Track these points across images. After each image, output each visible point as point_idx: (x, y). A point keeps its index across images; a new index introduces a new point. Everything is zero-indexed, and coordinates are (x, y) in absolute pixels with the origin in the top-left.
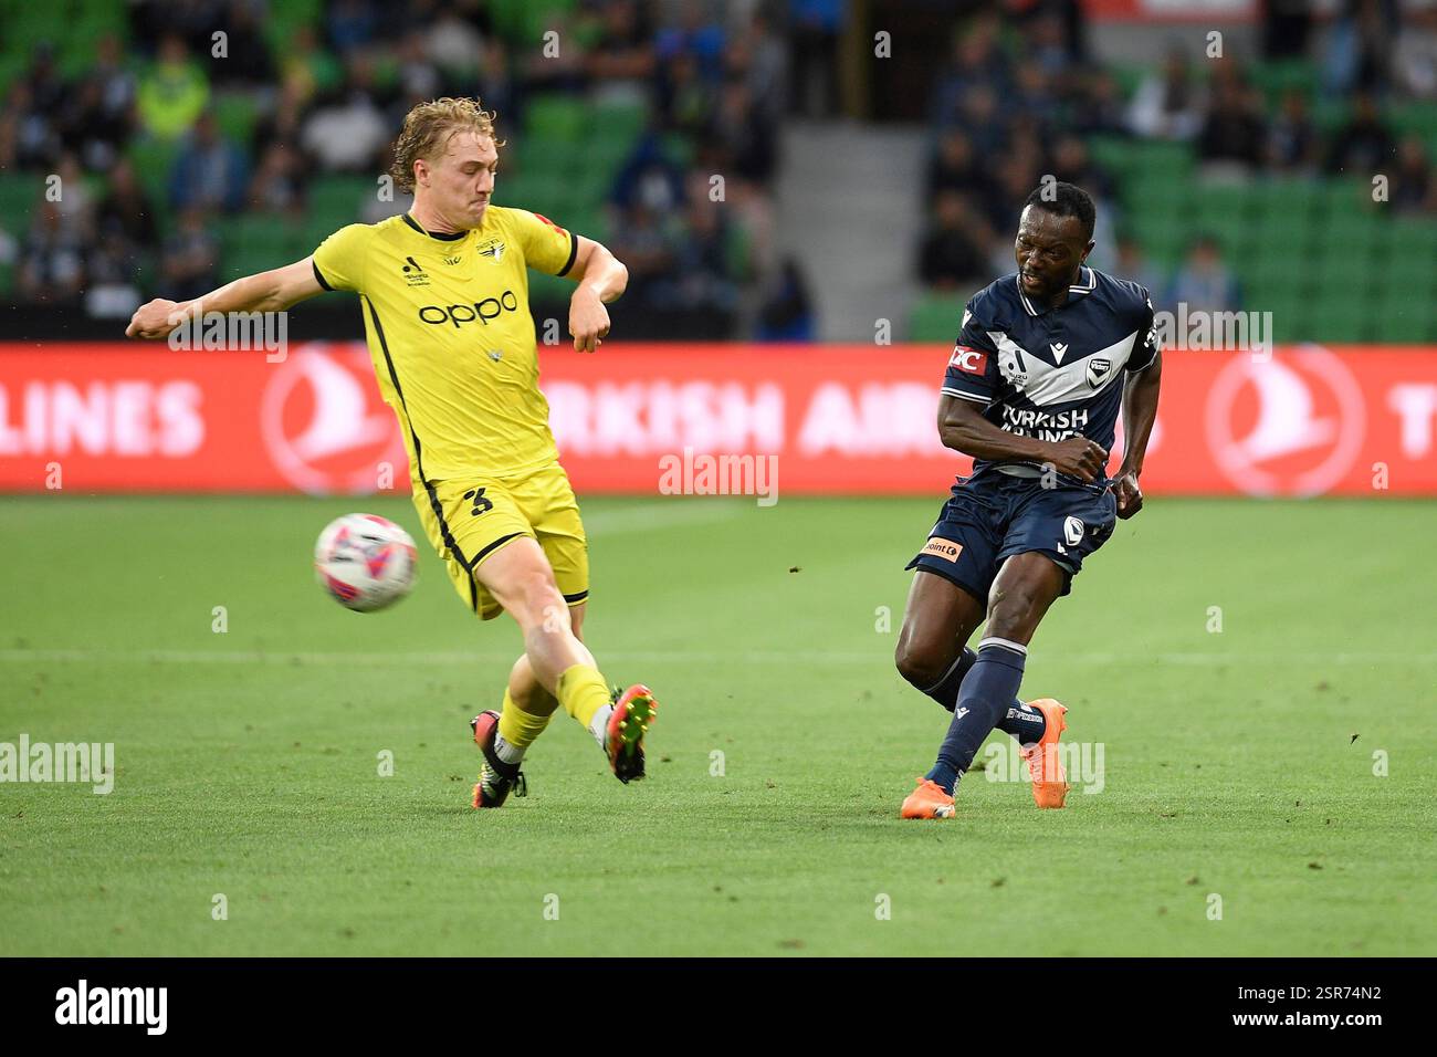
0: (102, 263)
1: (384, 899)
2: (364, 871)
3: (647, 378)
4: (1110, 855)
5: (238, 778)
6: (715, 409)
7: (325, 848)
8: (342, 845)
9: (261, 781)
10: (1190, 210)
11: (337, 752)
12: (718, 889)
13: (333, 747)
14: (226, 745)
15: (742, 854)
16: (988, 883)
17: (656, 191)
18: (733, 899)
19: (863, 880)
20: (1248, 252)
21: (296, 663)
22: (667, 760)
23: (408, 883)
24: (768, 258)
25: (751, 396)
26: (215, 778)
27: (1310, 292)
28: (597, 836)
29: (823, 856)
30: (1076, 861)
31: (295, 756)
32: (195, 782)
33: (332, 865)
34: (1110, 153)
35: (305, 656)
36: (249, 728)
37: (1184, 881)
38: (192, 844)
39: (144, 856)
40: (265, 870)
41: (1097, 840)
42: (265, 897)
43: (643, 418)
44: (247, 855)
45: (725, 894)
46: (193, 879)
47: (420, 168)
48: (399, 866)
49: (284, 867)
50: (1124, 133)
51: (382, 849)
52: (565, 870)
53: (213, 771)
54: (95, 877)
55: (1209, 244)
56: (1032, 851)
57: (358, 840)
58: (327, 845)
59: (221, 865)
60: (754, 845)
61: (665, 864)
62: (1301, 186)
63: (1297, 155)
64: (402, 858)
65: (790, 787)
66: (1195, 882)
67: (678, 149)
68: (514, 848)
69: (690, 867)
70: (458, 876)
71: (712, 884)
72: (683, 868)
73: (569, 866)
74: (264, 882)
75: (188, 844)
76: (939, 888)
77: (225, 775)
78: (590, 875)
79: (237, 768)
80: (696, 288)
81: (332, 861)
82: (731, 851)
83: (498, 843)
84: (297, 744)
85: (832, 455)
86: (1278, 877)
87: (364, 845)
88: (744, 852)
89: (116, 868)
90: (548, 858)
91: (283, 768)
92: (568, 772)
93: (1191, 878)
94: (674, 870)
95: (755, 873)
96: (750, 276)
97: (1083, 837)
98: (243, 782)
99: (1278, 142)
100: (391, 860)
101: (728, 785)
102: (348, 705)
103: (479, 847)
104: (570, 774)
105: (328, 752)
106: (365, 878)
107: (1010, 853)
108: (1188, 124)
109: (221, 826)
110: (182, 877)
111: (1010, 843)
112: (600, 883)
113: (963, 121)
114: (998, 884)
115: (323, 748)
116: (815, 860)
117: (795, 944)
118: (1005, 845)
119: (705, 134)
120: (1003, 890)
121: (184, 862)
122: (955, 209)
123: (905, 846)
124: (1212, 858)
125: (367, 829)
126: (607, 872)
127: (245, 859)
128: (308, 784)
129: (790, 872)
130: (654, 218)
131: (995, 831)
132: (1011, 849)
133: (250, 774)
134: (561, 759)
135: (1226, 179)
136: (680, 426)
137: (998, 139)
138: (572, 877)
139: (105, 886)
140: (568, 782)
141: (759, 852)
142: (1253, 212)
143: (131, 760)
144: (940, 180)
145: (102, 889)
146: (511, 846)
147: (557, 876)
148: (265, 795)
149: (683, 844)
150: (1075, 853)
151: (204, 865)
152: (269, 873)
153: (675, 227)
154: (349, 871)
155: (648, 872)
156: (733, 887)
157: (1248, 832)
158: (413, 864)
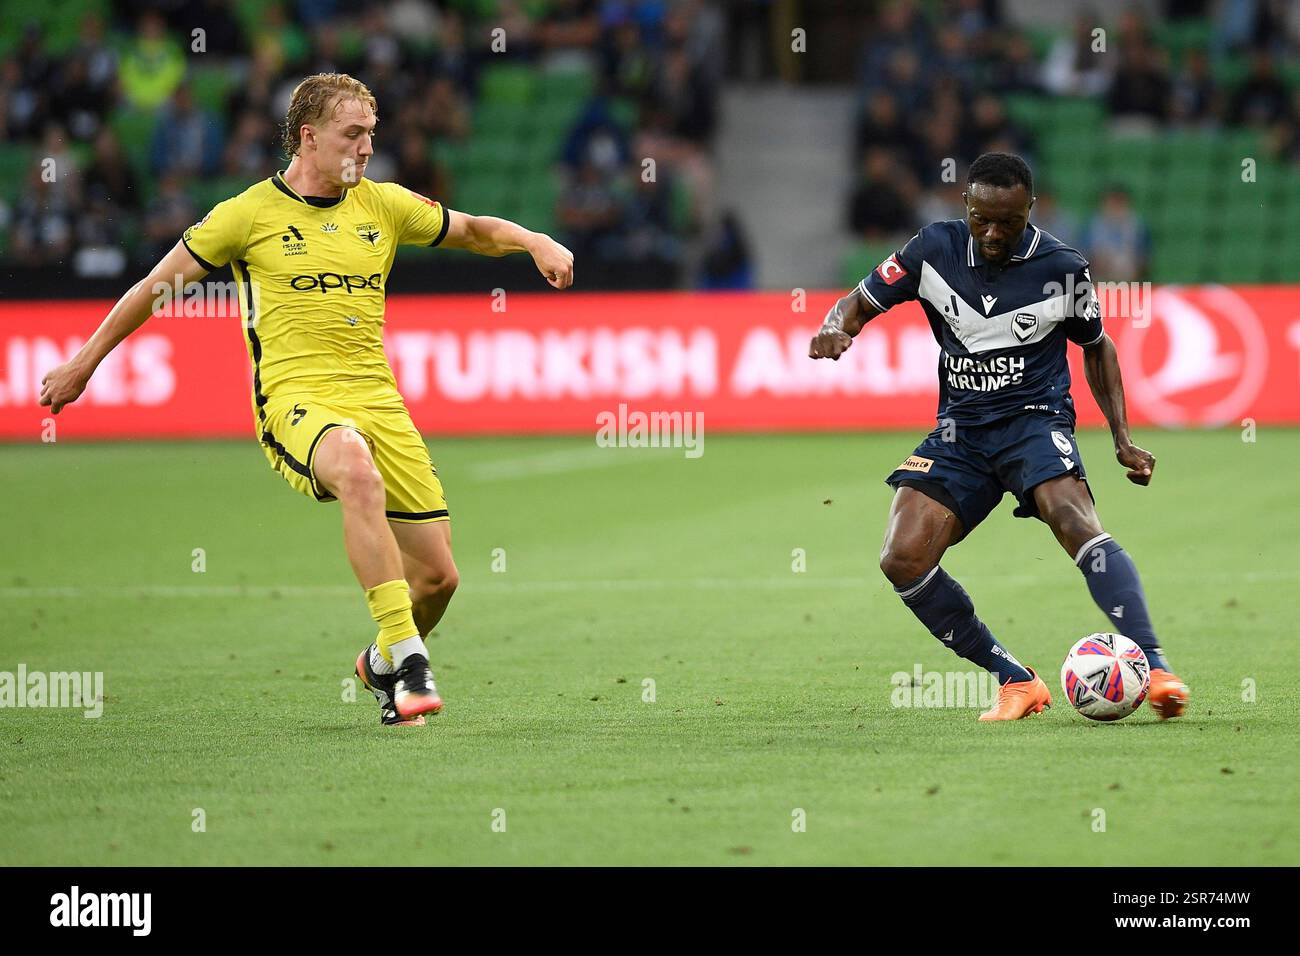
0: (89, 227)
1: (362, 814)
2: (342, 789)
3: (590, 326)
4: (1036, 764)
5: (223, 704)
6: (653, 354)
7: (305, 767)
8: (322, 765)
9: (245, 707)
10: (1100, 162)
11: (314, 678)
12: (672, 801)
13: (312, 673)
14: (211, 672)
15: (692, 767)
16: (924, 791)
17: (603, 151)
18: (686, 810)
19: (807, 790)
20: (1157, 200)
21: (276, 596)
22: (622, 681)
23: (383, 800)
24: (709, 212)
25: (686, 342)
26: (201, 704)
27: (1214, 237)
28: (558, 752)
29: (769, 768)
30: (1005, 769)
31: (277, 683)
32: (182, 709)
33: (312, 784)
34: (1025, 110)
35: (284, 590)
36: (233, 657)
37: (1105, 786)
38: (181, 766)
39: (137, 777)
40: (250, 789)
41: (1023, 749)
42: (250, 814)
43: (586, 362)
44: (233, 775)
45: (679, 805)
46: (182, 798)
47: (306, 132)
48: (375, 784)
49: (267, 786)
50: (1039, 92)
51: (359, 769)
52: (530, 785)
53: (200, 698)
54: (91, 797)
55: (1120, 193)
56: (963, 761)
57: (335, 760)
58: (307, 764)
59: (209, 785)
60: (704, 760)
61: (623, 778)
62: (1205, 138)
63: (1200, 110)
64: (378, 776)
65: (738, 704)
66: (1115, 787)
67: (623, 112)
68: (481, 765)
69: (645, 780)
70: (429, 792)
71: (665, 796)
72: (637, 781)
73: (533, 782)
74: (250, 800)
75: (177, 766)
76: (878, 796)
77: (211, 701)
78: (552, 789)
79: (222, 694)
80: (642, 242)
81: (311, 780)
82: (683, 765)
83: (466, 760)
84: (278, 672)
85: (762, 395)
86: (1193, 781)
87: (342, 765)
88: (695, 765)
89: (111, 789)
90: (513, 774)
91: (266, 693)
92: (531, 693)
93: (1111, 784)
94: (630, 783)
95: (705, 785)
96: (693, 230)
97: (1011, 747)
98: (228, 707)
99: (1182, 97)
100: (367, 778)
101: (679, 703)
102: (325, 635)
103: (450, 764)
104: (532, 696)
105: (307, 678)
106: (343, 795)
107: (942, 763)
108: (1097, 81)
109: (208, 749)
110: (172, 797)
111: (943, 753)
112: (562, 795)
113: (888, 81)
114: (933, 791)
115: (302, 674)
116: (761, 772)
117: (743, 851)
118: (939, 756)
119: (648, 97)
120: (937, 797)
121: (175, 782)
122: (882, 164)
123: (845, 758)
124: (1131, 765)
125: (344, 750)
126: (568, 786)
127: (230, 779)
128: (288, 709)
129: (738, 783)
130: (602, 177)
131: (929, 743)
132: (944, 759)
133: (234, 700)
134: (523, 682)
135: (1134, 132)
136: (621, 370)
137: (921, 98)
138: (536, 791)
139: (101, 806)
140: (530, 704)
141: (708, 765)
142: (1160, 163)
143: (123, 689)
144: (868, 137)
145: (98, 809)
146: (478, 764)
147: (522, 791)
148: (248, 720)
149: (638, 759)
150: (1004, 762)
151: (193, 785)
152: (253, 792)
153: (621, 185)
154: (328, 789)
155: (607, 786)
156: (685, 798)
157: (1164, 740)
158: (388, 781)
